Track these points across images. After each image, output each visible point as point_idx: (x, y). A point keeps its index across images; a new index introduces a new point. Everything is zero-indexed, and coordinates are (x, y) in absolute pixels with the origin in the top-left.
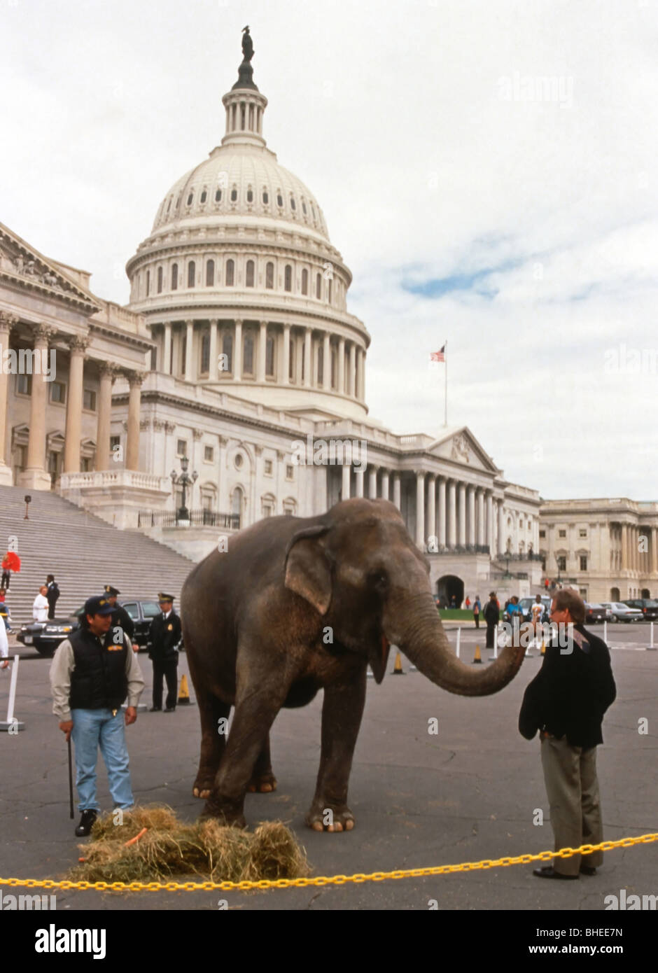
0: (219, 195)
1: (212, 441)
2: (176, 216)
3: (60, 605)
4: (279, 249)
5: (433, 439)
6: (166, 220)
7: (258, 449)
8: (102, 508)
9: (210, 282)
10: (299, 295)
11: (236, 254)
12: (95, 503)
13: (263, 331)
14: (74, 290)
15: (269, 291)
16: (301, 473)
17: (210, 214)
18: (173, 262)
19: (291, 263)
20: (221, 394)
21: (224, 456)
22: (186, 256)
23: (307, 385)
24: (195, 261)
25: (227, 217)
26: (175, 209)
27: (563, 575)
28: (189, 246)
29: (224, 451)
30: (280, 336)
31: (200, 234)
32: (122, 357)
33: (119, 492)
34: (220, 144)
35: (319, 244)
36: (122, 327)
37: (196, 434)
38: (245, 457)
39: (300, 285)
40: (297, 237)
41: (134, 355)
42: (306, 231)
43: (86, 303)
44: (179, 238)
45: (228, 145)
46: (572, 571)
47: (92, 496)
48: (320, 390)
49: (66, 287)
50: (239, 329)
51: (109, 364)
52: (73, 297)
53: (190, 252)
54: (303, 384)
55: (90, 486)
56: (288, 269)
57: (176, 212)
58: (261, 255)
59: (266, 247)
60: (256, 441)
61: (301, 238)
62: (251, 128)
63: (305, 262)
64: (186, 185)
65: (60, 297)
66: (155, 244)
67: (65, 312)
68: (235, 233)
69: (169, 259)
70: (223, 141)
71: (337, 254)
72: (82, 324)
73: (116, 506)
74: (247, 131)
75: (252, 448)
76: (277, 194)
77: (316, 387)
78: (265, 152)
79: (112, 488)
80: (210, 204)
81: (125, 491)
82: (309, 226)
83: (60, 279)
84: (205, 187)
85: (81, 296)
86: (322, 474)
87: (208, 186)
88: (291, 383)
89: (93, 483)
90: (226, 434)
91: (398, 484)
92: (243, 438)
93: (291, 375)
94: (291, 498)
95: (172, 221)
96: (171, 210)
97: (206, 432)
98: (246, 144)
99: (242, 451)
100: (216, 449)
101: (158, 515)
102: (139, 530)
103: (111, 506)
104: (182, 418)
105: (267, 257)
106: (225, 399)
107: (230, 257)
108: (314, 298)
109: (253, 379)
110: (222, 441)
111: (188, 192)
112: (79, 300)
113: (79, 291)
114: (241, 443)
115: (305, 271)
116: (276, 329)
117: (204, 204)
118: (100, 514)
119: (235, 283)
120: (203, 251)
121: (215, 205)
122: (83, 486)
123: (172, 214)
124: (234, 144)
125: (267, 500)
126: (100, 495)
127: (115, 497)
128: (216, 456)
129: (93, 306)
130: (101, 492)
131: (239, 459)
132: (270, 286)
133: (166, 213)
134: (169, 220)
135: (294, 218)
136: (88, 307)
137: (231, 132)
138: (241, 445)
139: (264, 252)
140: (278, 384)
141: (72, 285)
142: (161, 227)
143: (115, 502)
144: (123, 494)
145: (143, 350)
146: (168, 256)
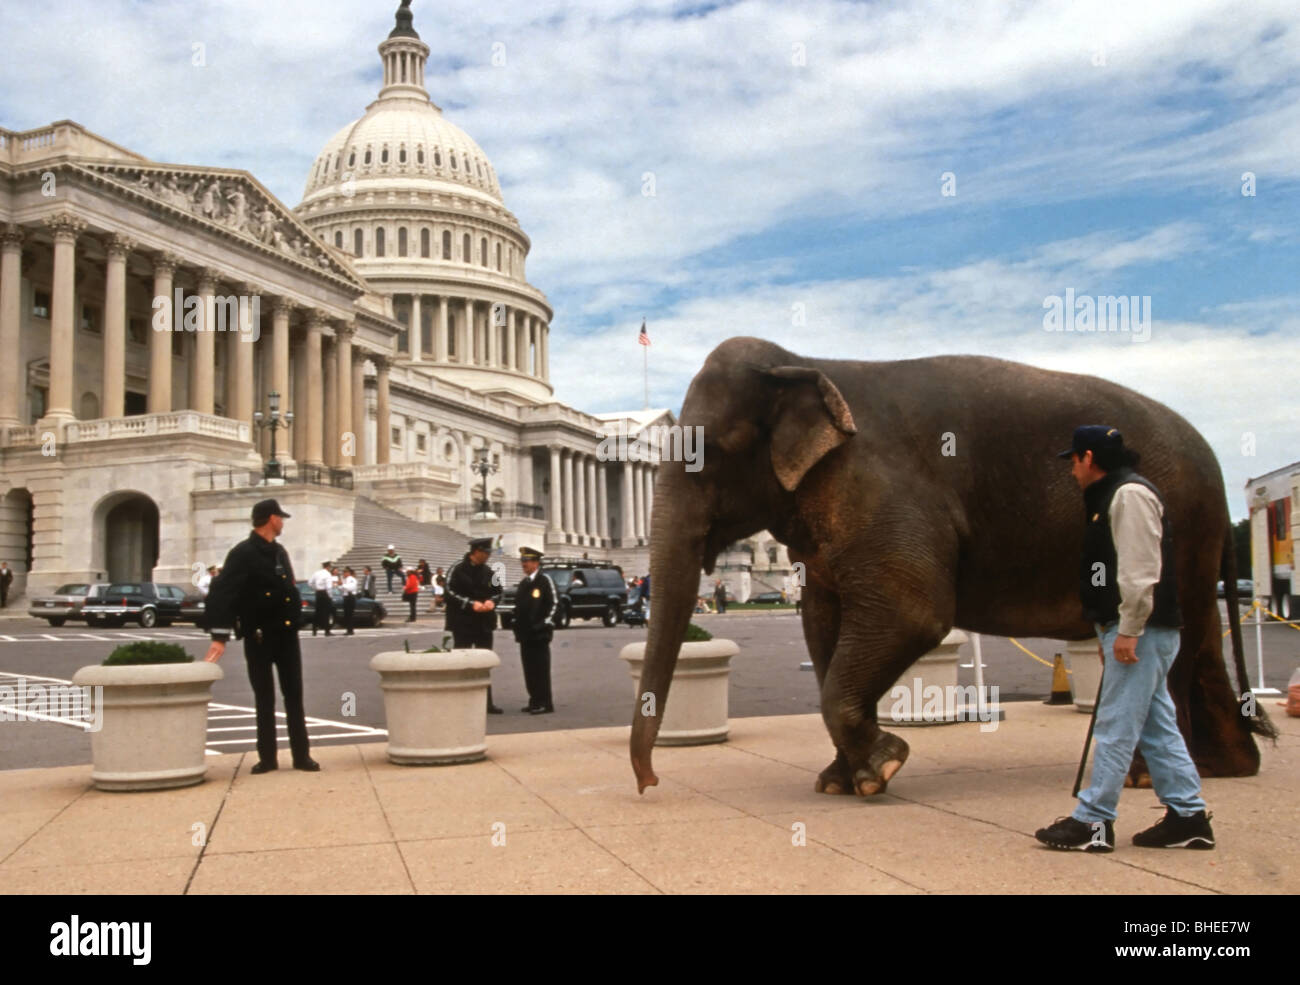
0: (385, 156)
1: (423, 428)
2: (336, 178)
3: (421, 601)
4: (457, 216)
5: (639, 424)
6: (324, 182)
7: (467, 437)
8: (398, 502)
9: (381, 253)
10: (478, 266)
11: (410, 221)
12: (389, 496)
13: (444, 307)
14: (343, 273)
15: (447, 263)
16: (507, 462)
17: (377, 177)
18: (336, 229)
19: (469, 232)
20: (430, 377)
21: (435, 444)
22: (352, 223)
23: (493, 366)
24: (362, 228)
25: (397, 180)
26: (335, 171)
27: (774, 567)
28: (355, 213)
29: (435, 439)
30: (461, 312)
31: (367, 199)
32: (372, 342)
33: (417, 484)
34: (377, 98)
35: (497, 210)
36: (372, 309)
37: (409, 421)
38: (455, 447)
39: (480, 255)
40: (474, 203)
41: (382, 339)
42: (484, 197)
43: (355, 286)
44: (342, 202)
45: (388, 100)
46: (763, 564)
47: (383, 489)
48: (505, 371)
49: (336, 269)
50: (417, 305)
51: (362, 349)
52: (344, 281)
53: (358, 218)
54: (487, 365)
55: (382, 479)
56: (467, 237)
57: (336, 174)
58: (437, 222)
59: (442, 214)
60: (465, 429)
61: (479, 204)
62: (414, 82)
63: (484, 231)
64: (346, 144)
65: (332, 281)
66: (313, 209)
67: (335, 296)
68: (405, 198)
69: (332, 226)
70: (381, 95)
71: (515, 221)
72: (349, 308)
73: (414, 499)
74: (409, 83)
75: (460, 436)
76: (434, 152)
77: (500, 367)
78: (431, 108)
79: (409, 481)
80: (376, 166)
81: (424, 484)
82: (485, 191)
83: (332, 262)
84: (369, 146)
85: (350, 278)
86: (528, 462)
87: (373, 145)
88: (476, 363)
89: (386, 475)
90: (437, 421)
91: (603, 472)
92: (452, 425)
93: (475, 356)
94: (498, 490)
95: (331, 184)
96: (329, 171)
97: (420, 420)
98: (410, 99)
99: (451, 439)
100: (428, 438)
101: (448, 508)
102: (441, 524)
103: (407, 499)
104: (396, 405)
105: (443, 225)
106: (435, 383)
107: (403, 224)
108: (494, 270)
109: (432, 360)
110: (433, 428)
111: (350, 150)
112: (349, 283)
113: (349, 273)
114: (451, 430)
115: (484, 241)
116: (457, 304)
117: (370, 165)
118: (398, 508)
119: (409, 253)
120: (372, 218)
121: (382, 167)
122: (372, 479)
123: (330, 176)
124: (396, 99)
125: (476, 491)
126: (394, 488)
127: (412, 489)
128: (428, 446)
129: (360, 289)
130: (396, 485)
131: (448, 447)
132: (447, 256)
133: (324, 175)
134: (327, 182)
135: (469, 182)
136: (356, 290)
137: (390, 85)
138: (451, 432)
139: (441, 220)
140: (461, 363)
141: (343, 268)
142: (318, 190)
143: (414, 495)
144: (421, 487)
145: (391, 333)
146: (330, 222)
